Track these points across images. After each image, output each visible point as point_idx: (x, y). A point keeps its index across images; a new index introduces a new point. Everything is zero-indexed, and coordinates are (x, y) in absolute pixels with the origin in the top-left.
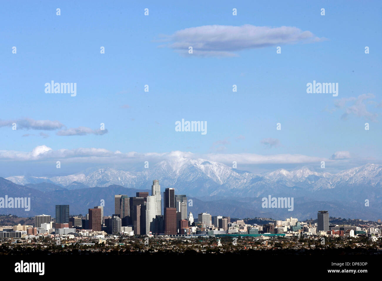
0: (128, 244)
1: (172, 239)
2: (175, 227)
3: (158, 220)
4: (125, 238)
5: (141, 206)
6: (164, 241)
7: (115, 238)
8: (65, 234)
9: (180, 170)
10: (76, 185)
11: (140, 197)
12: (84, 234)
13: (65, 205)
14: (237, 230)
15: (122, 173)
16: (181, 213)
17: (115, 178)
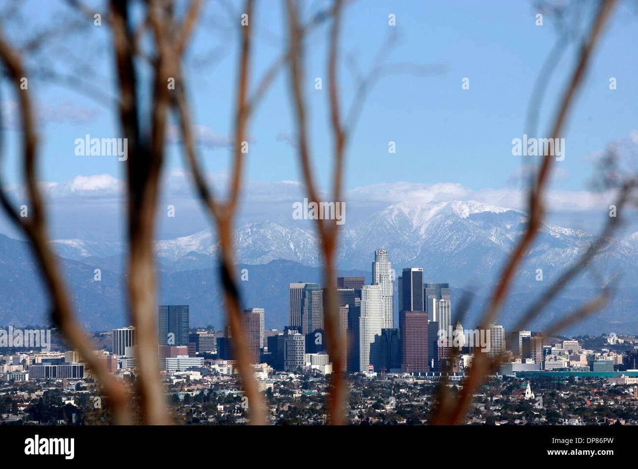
0: (323, 394)
1: (420, 382)
2: (425, 356)
3: (387, 340)
4: (315, 380)
5: (350, 308)
6: (402, 387)
7: (291, 379)
8: (179, 371)
9: (429, 226)
10: (195, 259)
11: (347, 288)
12: (222, 370)
13: (179, 306)
14: (564, 363)
15: (297, 232)
16: (437, 323)
17: (283, 244)
